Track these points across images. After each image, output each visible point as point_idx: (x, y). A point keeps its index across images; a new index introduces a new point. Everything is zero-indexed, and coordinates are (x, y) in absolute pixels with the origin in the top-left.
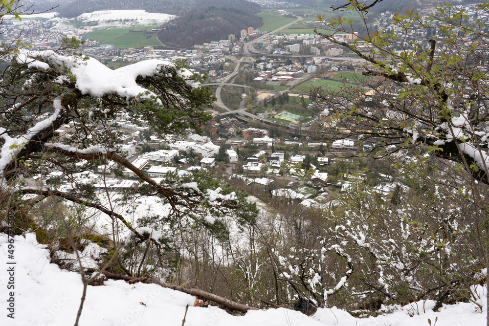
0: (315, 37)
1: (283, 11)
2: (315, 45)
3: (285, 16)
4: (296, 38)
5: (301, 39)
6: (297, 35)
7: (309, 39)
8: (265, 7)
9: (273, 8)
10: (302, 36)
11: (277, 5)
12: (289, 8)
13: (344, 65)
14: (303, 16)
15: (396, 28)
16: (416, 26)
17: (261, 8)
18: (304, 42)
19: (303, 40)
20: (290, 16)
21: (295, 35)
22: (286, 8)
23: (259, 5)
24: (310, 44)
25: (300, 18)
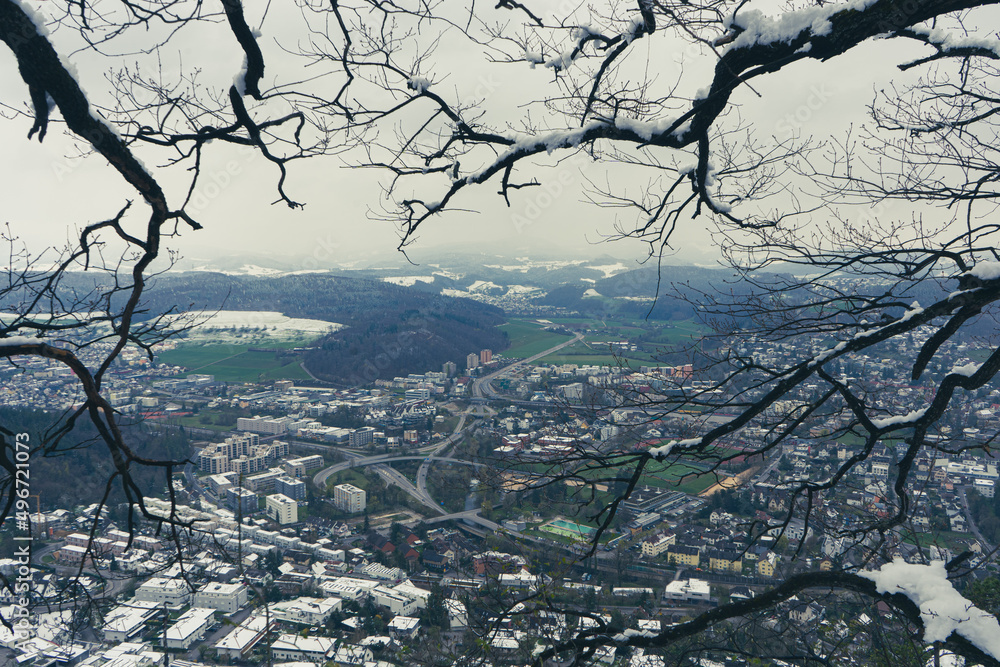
0: (611, 371)
1: (546, 321)
2: (612, 387)
3: (551, 330)
4: (574, 371)
5: (584, 374)
6: (576, 366)
7: (599, 375)
8: (512, 314)
9: (527, 316)
10: (586, 368)
11: (534, 311)
12: (558, 316)
13: (672, 425)
14: (585, 331)
15: (763, 358)
16: (801, 356)
17: (504, 315)
18: (590, 380)
19: (588, 375)
20: (560, 331)
21: (572, 367)
22: (553, 317)
23: (502, 310)
24: (602, 385)
25: (580, 337)
